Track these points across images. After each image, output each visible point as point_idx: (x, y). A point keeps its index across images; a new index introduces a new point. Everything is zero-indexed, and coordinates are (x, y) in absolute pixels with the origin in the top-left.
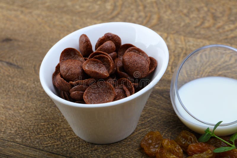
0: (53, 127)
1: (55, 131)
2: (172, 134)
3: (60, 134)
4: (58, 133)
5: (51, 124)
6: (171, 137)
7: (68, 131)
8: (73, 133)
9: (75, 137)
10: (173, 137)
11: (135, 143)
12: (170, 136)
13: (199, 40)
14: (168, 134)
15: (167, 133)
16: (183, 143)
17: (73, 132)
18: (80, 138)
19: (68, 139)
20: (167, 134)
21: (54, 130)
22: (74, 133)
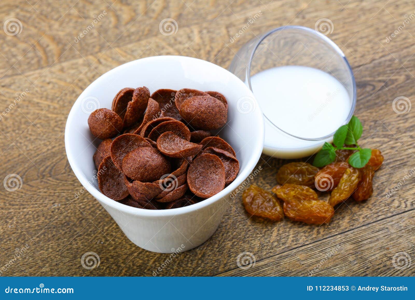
0: (113, 263)
1: (122, 265)
2: (264, 179)
3: (133, 265)
4: (130, 265)
5: (106, 261)
6: (267, 183)
7: (138, 255)
8: (147, 253)
9: (157, 256)
10: (270, 181)
11: (239, 217)
12: (264, 182)
13: (143, 42)
14: (260, 182)
15: (256, 181)
16: (300, 180)
17: (147, 251)
18: (165, 254)
19: (154, 265)
20: (258, 182)
21: (120, 266)
22: (150, 252)
